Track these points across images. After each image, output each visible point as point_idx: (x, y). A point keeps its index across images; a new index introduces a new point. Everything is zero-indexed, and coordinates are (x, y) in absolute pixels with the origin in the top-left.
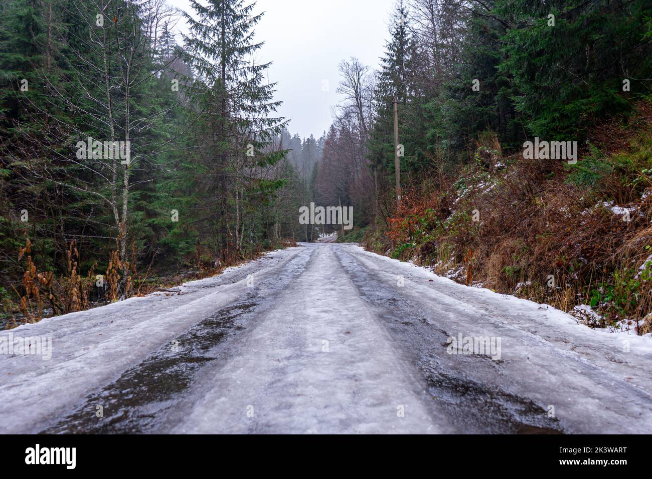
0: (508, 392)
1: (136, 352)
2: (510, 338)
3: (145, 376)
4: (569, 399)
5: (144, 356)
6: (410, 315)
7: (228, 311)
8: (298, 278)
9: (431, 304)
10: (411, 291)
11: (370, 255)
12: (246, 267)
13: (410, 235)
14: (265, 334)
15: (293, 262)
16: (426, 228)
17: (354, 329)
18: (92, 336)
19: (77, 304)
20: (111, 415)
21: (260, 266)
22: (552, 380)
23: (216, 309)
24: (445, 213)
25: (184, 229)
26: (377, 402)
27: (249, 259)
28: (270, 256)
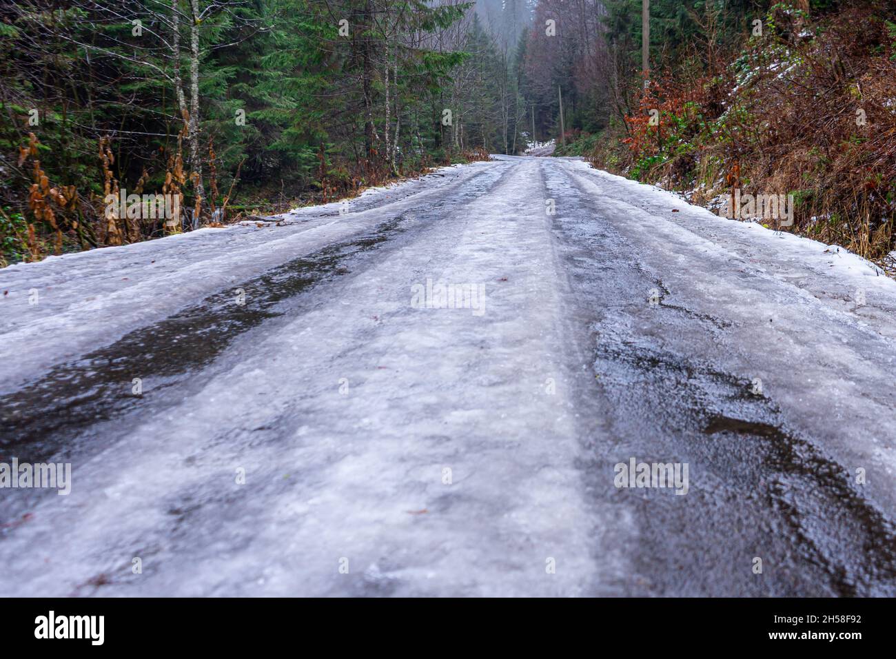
0: (718, 370)
1: (160, 303)
2: (758, 292)
3: (159, 338)
4: (809, 380)
5: (171, 309)
6: (617, 258)
7: (337, 250)
8: (468, 204)
9: (656, 241)
10: (634, 224)
11: (596, 174)
12: (400, 187)
13: (660, 145)
14: (373, 280)
15: (473, 182)
16: (684, 133)
17: (516, 274)
18: (111, 282)
19: (116, 236)
20: (76, 395)
21: (421, 187)
22: (795, 351)
23: (319, 246)
24: (716, 110)
25: (304, 128)
26: (500, 380)
27: (407, 176)
28: (442, 173)
